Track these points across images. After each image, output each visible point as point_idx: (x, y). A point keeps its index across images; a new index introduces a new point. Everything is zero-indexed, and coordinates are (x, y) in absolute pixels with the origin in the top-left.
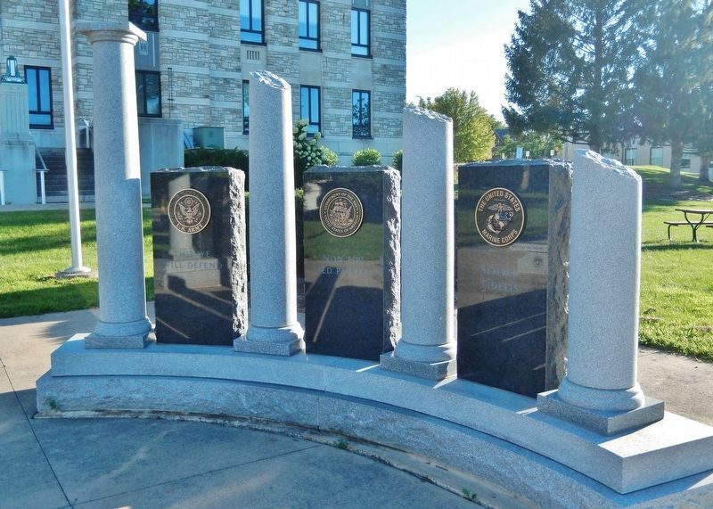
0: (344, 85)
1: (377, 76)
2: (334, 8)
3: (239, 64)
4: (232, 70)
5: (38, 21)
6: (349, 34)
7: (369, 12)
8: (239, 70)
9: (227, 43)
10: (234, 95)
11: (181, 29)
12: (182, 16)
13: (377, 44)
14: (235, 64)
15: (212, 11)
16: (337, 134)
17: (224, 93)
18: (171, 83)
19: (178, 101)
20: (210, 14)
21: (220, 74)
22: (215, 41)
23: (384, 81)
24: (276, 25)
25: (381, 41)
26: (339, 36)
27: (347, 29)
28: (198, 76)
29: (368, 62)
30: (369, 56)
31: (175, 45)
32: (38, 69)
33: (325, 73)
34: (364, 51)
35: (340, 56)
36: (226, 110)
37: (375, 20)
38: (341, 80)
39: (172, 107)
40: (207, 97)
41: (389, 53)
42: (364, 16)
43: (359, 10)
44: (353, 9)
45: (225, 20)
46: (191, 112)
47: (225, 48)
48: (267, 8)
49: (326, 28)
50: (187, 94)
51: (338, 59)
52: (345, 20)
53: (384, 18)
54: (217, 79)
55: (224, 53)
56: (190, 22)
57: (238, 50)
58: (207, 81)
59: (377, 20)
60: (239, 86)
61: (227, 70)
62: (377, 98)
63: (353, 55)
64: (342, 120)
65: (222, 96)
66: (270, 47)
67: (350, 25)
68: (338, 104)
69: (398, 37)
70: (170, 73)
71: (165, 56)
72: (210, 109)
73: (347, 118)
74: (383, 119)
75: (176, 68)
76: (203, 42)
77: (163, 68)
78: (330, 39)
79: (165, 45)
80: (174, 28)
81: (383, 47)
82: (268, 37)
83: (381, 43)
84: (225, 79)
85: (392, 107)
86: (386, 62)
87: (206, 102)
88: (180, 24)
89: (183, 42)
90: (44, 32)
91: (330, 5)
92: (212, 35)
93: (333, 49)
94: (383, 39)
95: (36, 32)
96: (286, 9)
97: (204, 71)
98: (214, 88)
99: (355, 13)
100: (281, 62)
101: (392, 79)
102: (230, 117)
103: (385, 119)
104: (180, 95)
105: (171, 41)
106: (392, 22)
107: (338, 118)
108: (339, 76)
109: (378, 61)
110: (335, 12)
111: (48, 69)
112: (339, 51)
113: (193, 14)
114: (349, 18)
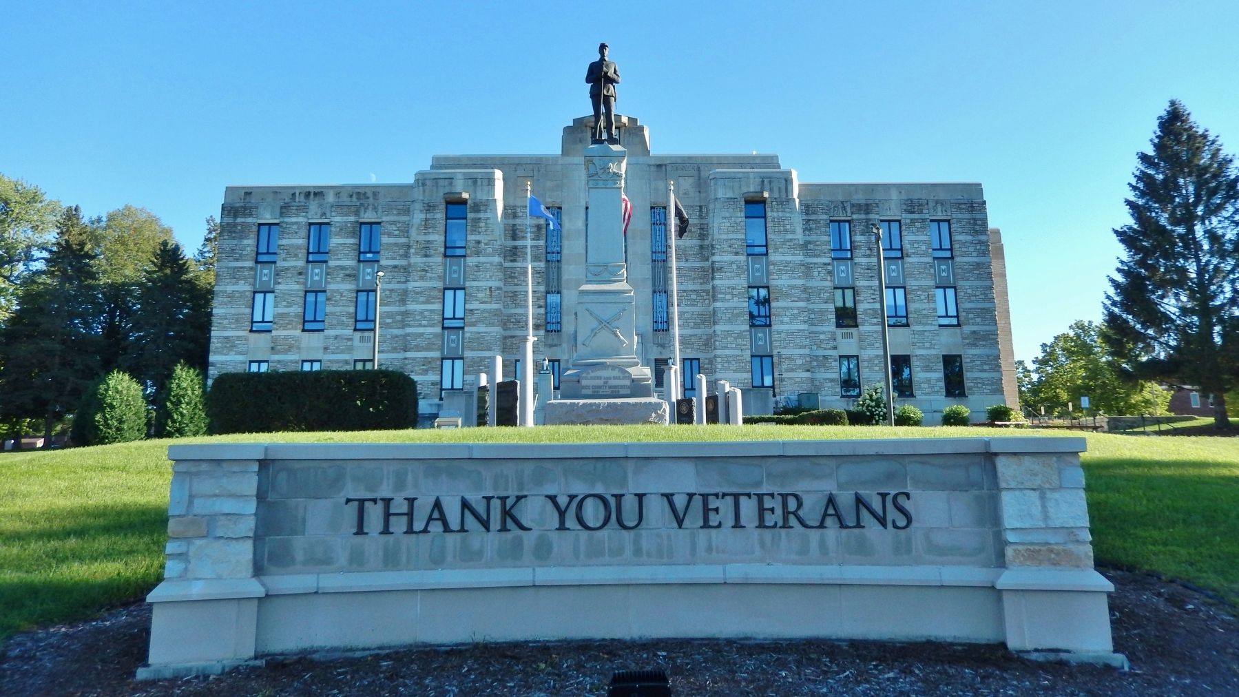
0: (933, 352)
1: (967, 341)
2: (919, 290)
3: (835, 344)
4: (830, 349)
5: (692, 328)
6: (935, 310)
7: (955, 288)
8: (835, 348)
9: (824, 329)
10: (831, 368)
11: (787, 323)
12: (788, 314)
13: (965, 314)
14: (832, 344)
15: (811, 306)
16: (929, 394)
17: (824, 366)
18: (780, 363)
19: (786, 375)
20: (809, 310)
21: (820, 352)
22: (814, 329)
23: (975, 345)
24: (865, 312)
25: (968, 311)
26: (924, 312)
27: (932, 305)
28: (801, 356)
29: (957, 330)
30: (959, 325)
31: (783, 335)
32: (691, 360)
33: (914, 344)
34: (955, 321)
35: (927, 328)
36: (825, 379)
37: (961, 294)
38: (930, 348)
39: (781, 380)
40: (808, 371)
41: (978, 320)
42: (950, 292)
43: (945, 288)
44: (937, 287)
45: (822, 312)
46: (796, 383)
47: (824, 332)
48: (857, 298)
49: (912, 307)
50: (792, 370)
51: (925, 331)
52: (931, 299)
53: (969, 291)
54: (817, 356)
55: (822, 337)
56: (794, 317)
57: (834, 333)
58: (808, 359)
59: (962, 294)
60: (836, 361)
61: (825, 349)
62: (968, 360)
63: (940, 326)
64: (933, 382)
65: (822, 369)
66: (861, 328)
67: (935, 302)
68: (927, 369)
69: (987, 305)
70: (779, 354)
71: (777, 344)
72: (812, 380)
73: (938, 380)
74: (976, 379)
75: (784, 352)
76: (804, 330)
77: (775, 352)
78: (916, 316)
79: (775, 336)
80: (782, 323)
81: (971, 316)
82: (859, 321)
83: (968, 313)
84: (824, 356)
85: (986, 367)
86: (975, 328)
87: (808, 374)
88: (787, 320)
89: (789, 333)
90: (696, 335)
91: (914, 288)
92: (813, 325)
93: (920, 323)
94: (971, 309)
95: (691, 336)
96: (874, 297)
97: (807, 351)
98: (815, 363)
99: (940, 291)
100: (871, 339)
101: (984, 343)
102: (830, 385)
103: (980, 378)
104: (787, 371)
105: (779, 333)
106: (978, 293)
107: (928, 381)
108: (927, 345)
109: (966, 329)
110: (919, 293)
111: (698, 359)
112: (926, 324)
113: (796, 311)
114: (934, 296)
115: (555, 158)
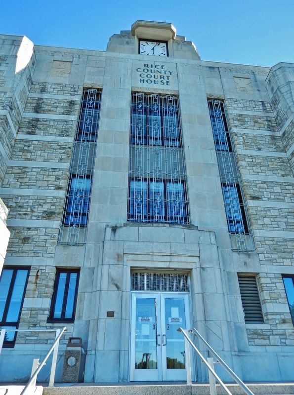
115: (99, 52)
